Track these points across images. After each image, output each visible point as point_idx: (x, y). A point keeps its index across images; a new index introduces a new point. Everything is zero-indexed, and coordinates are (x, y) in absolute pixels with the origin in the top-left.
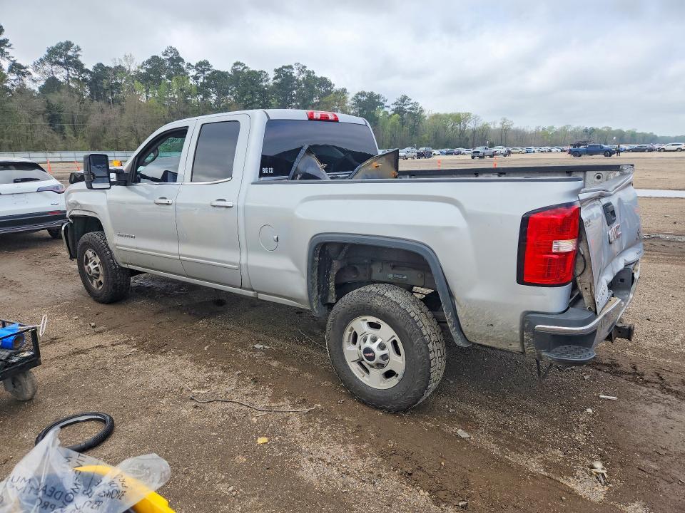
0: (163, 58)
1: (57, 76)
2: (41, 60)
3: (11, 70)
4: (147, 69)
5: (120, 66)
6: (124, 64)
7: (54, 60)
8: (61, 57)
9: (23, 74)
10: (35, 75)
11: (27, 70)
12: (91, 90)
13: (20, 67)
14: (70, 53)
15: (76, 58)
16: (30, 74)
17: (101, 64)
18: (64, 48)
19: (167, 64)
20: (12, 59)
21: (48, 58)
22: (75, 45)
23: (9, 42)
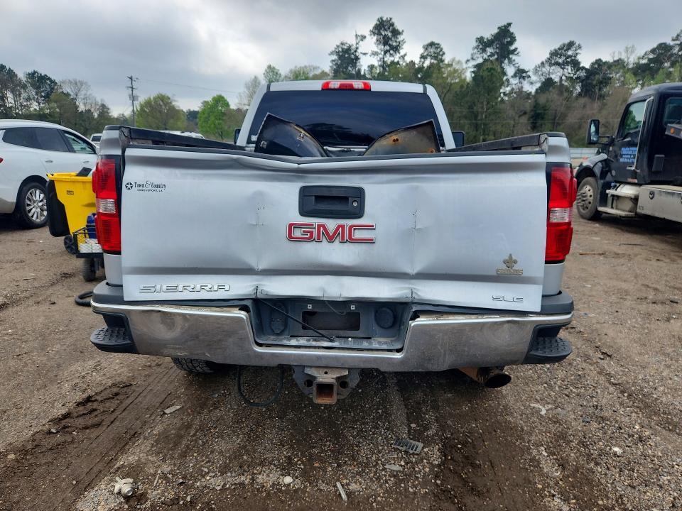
0: (672, 43)
1: (553, 77)
2: (543, 63)
3: (515, 76)
4: (649, 60)
5: (620, 59)
6: (623, 57)
7: (553, 62)
8: (560, 58)
9: (524, 78)
10: (534, 78)
11: (528, 73)
12: (582, 88)
13: (523, 71)
14: (570, 53)
15: (575, 57)
16: (529, 77)
17: (600, 60)
18: (565, 48)
19: (676, 50)
20: (517, 65)
21: (549, 60)
22: (577, 44)
23: (518, 50)
